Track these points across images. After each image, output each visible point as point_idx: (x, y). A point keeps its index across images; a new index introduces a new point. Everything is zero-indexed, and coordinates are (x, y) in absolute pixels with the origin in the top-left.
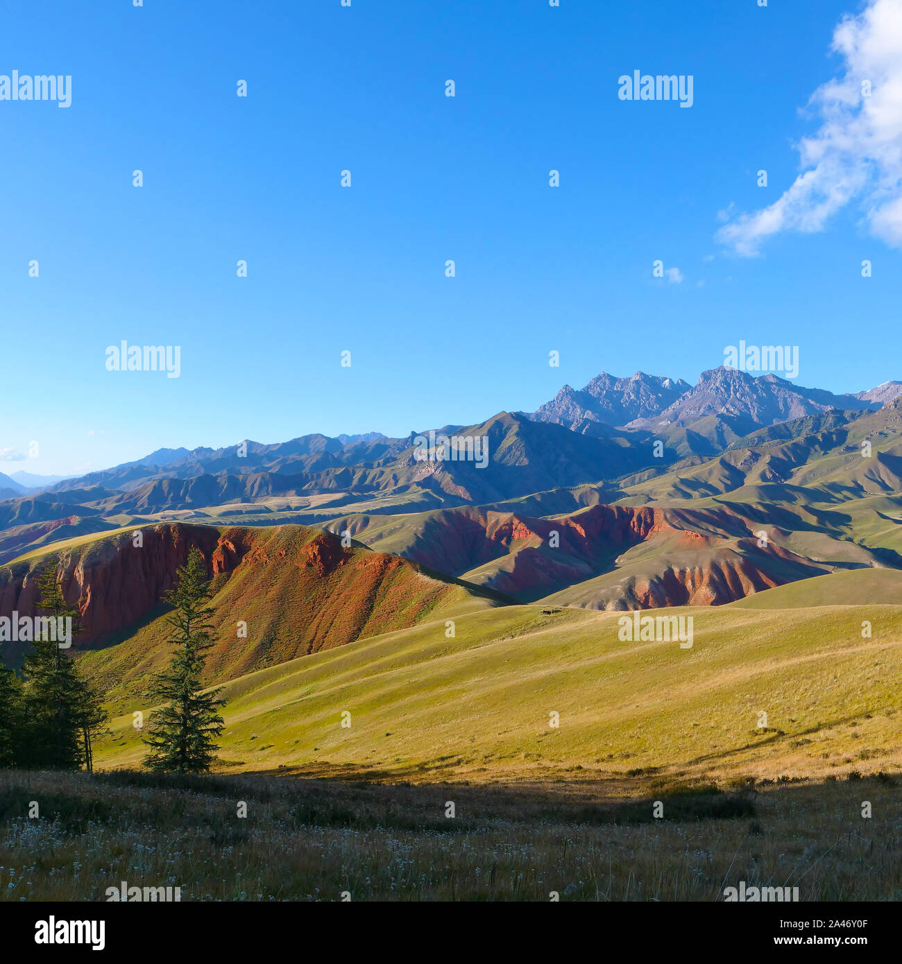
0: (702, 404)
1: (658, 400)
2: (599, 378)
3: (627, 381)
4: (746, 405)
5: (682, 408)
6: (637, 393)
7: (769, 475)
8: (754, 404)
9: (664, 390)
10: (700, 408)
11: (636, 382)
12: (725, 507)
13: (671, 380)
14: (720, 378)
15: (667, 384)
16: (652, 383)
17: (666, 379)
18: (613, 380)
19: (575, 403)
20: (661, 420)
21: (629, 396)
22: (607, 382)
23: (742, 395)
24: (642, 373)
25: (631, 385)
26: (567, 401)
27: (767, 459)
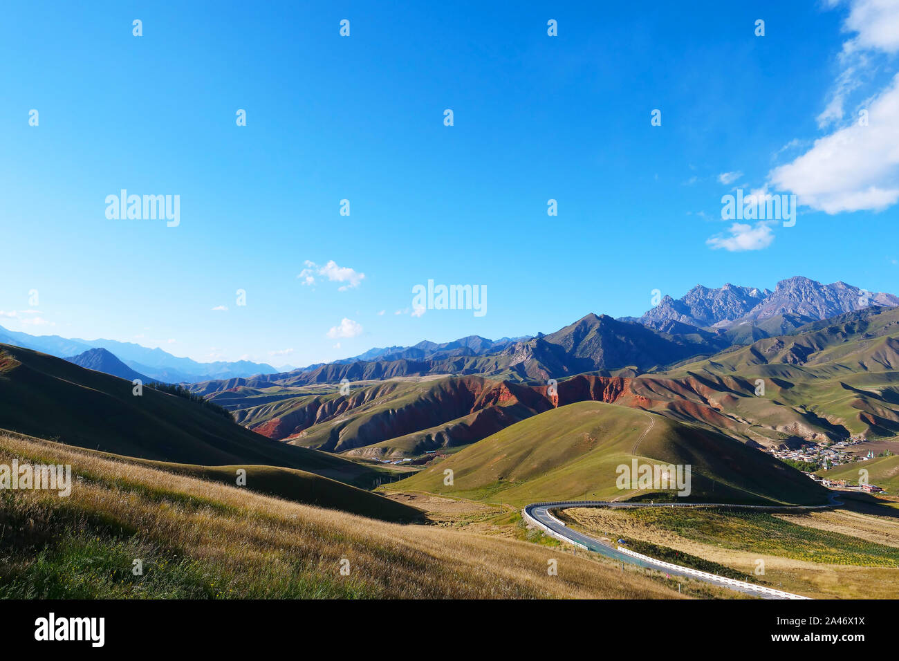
0: (777, 307)
1: (743, 305)
2: (695, 289)
3: (717, 291)
4: (815, 308)
5: (760, 312)
6: (725, 301)
7: (790, 359)
8: (823, 307)
9: (748, 298)
10: (775, 310)
11: (725, 291)
12: (691, 377)
13: (758, 290)
14: (793, 286)
15: (755, 293)
16: (739, 292)
17: (752, 289)
18: (706, 290)
19: (673, 309)
20: (742, 321)
21: (719, 304)
22: (701, 292)
23: (812, 300)
24: (730, 285)
25: (721, 294)
26: (667, 307)
27: (791, 345)
